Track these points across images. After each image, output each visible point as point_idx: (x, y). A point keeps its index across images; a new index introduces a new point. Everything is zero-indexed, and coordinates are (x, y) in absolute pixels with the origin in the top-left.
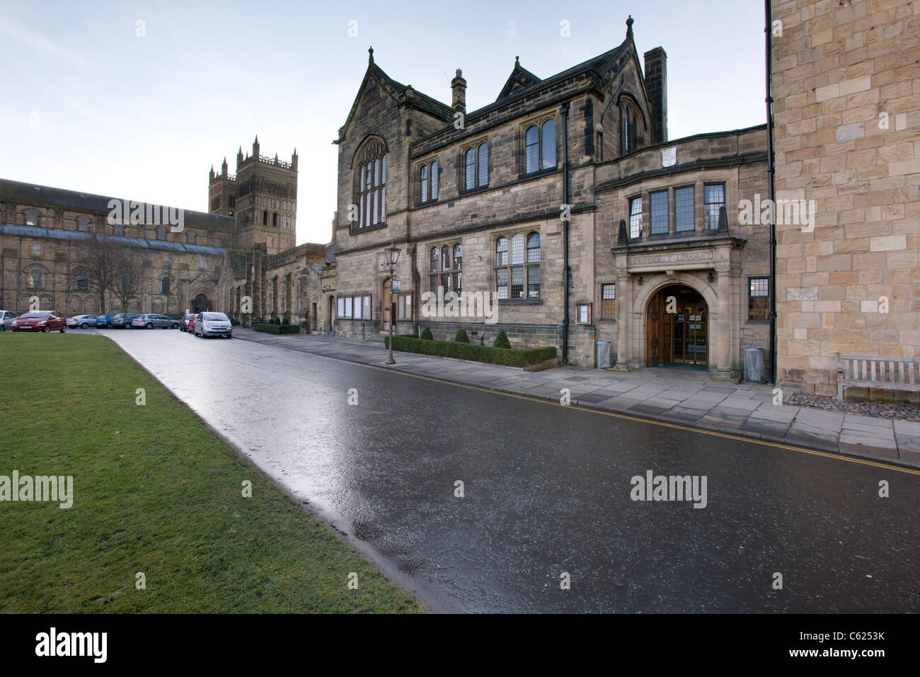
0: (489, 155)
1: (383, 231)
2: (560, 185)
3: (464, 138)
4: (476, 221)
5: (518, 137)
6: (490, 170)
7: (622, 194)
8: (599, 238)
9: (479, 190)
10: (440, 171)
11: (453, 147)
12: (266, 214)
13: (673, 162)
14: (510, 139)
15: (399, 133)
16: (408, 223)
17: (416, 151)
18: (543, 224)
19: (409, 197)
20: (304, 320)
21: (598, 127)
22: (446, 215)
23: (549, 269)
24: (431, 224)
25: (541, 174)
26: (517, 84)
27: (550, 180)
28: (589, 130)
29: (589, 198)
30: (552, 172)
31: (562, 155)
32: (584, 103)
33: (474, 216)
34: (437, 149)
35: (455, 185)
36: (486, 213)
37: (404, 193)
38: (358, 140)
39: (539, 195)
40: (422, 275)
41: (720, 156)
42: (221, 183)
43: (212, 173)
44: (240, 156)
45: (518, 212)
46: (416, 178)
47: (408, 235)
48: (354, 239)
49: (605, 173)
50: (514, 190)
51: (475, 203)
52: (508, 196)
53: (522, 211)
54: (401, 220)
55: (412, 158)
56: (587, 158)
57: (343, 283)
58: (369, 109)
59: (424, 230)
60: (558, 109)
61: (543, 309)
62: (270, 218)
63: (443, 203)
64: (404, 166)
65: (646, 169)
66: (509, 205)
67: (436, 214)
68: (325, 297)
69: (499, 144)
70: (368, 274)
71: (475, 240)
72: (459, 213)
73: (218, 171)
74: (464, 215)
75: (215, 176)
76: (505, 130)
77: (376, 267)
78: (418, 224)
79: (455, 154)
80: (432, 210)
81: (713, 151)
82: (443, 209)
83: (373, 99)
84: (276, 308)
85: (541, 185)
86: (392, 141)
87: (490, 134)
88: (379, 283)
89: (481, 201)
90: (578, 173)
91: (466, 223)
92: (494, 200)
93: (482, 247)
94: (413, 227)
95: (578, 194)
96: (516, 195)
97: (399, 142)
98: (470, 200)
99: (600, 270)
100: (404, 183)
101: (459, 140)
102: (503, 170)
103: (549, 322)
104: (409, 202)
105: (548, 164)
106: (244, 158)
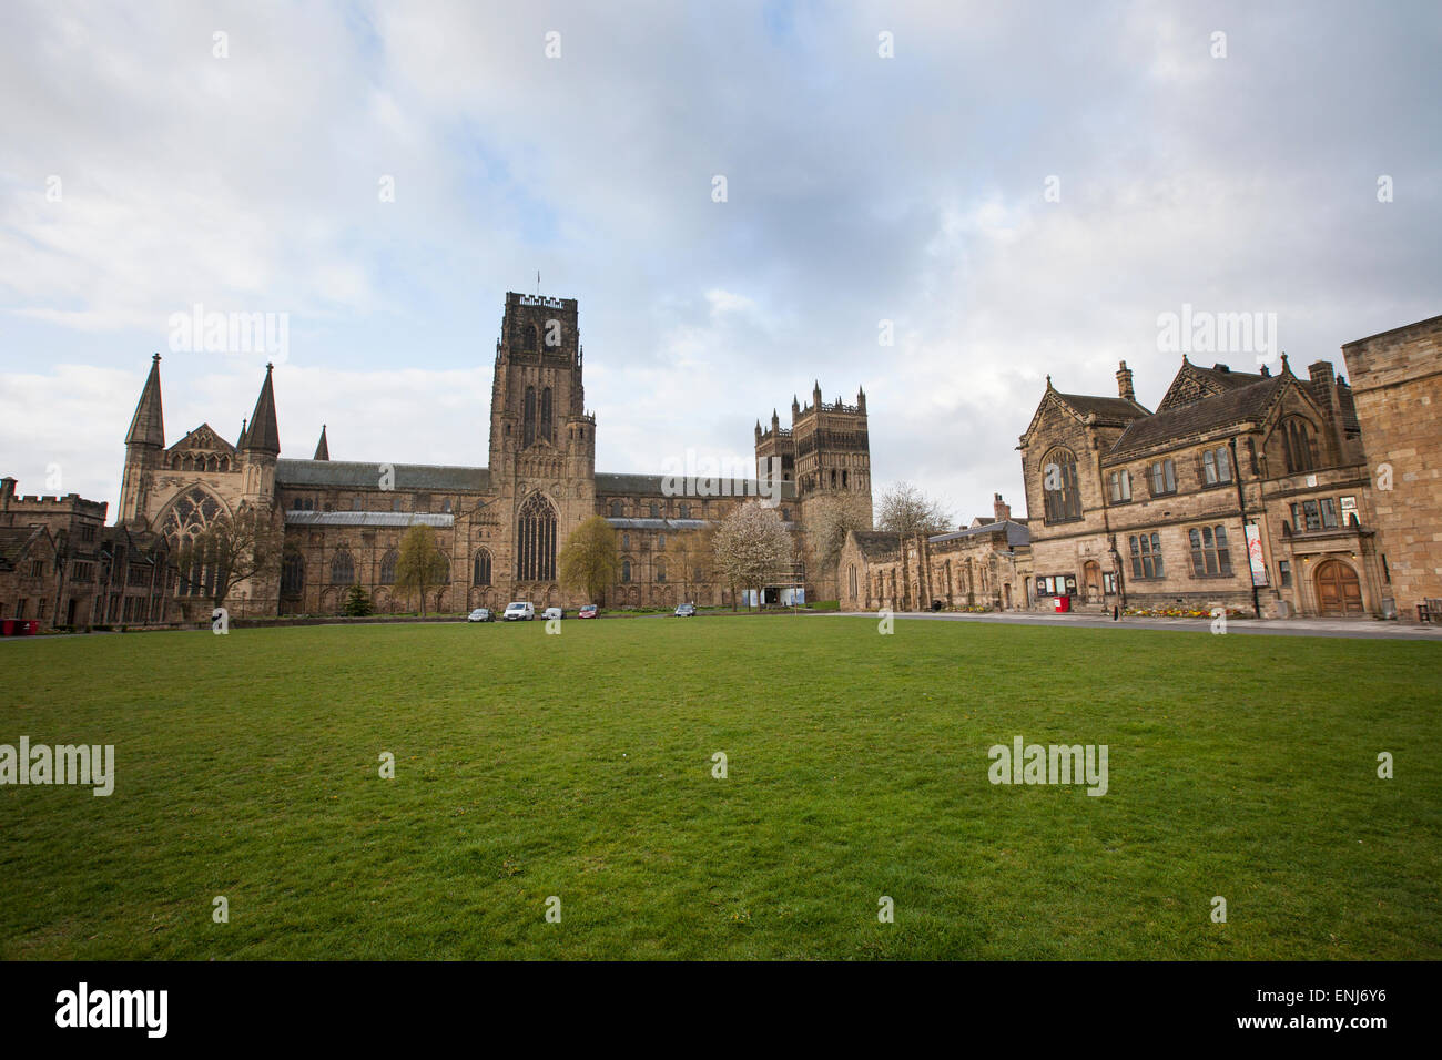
0: (1174, 470)
1: (1081, 524)
2: (1235, 494)
3: (1150, 456)
4: (1168, 517)
5: (1197, 459)
6: (1176, 480)
7: (1284, 502)
8: (1271, 531)
9: (1168, 494)
10: (1130, 478)
11: (1140, 462)
12: (834, 473)
13: (1315, 484)
14: (1191, 460)
15: (1087, 447)
16: (1106, 517)
17: (1104, 461)
18: (1226, 521)
19: (1103, 498)
20: (997, 599)
21: (1260, 454)
22: (1141, 512)
23: (1235, 552)
24: (1127, 518)
25: (1219, 485)
26: (1188, 379)
27: (1228, 491)
28: (1253, 458)
29: (1258, 503)
30: (1227, 484)
31: (1234, 474)
32: (1246, 440)
33: (1167, 514)
34: (1126, 461)
35: (1146, 490)
36: (1177, 512)
37: (1099, 494)
38: (1044, 448)
39: (1220, 500)
40: (1124, 558)
41: (1348, 480)
42: (773, 440)
43: (758, 429)
44: (796, 406)
45: (1204, 512)
46: (1107, 483)
47: (1107, 527)
48: (1049, 529)
49: (1269, 487)
50: (1198, 496)
51: (1166, 505)
52: (1193, 500)
53: (1207, 511)
54: (1099, 515)
55: (1101, 467)
56: (1255, 477)
57: (1041, 566)
58: (1052, 424)
59: (1121, 523)
60: (1227, 441)
61: (1234, 580)
62: (839, 479)
63: (1137, 503)
64: (1095, 473)
65: (1297, 487)
66: (1196, 507)
67: (1130, 512)
68: (1020, 578)
69: (1182, 462)
70: (1069, 558)
71: (1170, 532)
72: (1153, 511)
73: (767, 426)
74: (1157, 513)
75: (763, 433)
76: (1186, 452)
77: (1077, 552)
78: (1115, 518)
79: (1143, 467)
80: (1127, 508)
81: (1342, 477)
82: (1138, 508)
83: (1055, 416)
84: (950, 590)
85: (1222, 494)
86: (1080, 453)
87: (1173, 455)
88: (1082, 566)
89: (1171, 503)
90: (1249, 487)
91: (1161, 518)
92: (1182, 503)
93: (1176, 536)
94: (1110, 520)
95: (1251, 501)
96: (1200, 500)
97: (1088, 455)
98: (1162, 502)
99: (1275, 552)
100: (1098, 487)
101: (1145, 457)
102: (1188, 481)
103: (1242, 589)
104: (1104, 501)
105: (1224, 478)
106: (802, 409)
